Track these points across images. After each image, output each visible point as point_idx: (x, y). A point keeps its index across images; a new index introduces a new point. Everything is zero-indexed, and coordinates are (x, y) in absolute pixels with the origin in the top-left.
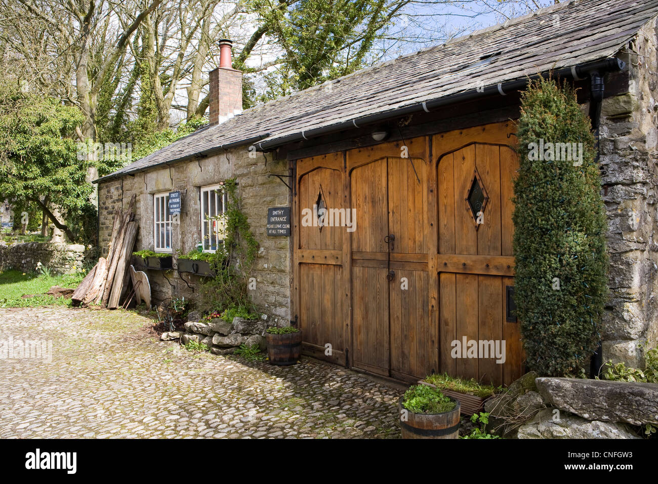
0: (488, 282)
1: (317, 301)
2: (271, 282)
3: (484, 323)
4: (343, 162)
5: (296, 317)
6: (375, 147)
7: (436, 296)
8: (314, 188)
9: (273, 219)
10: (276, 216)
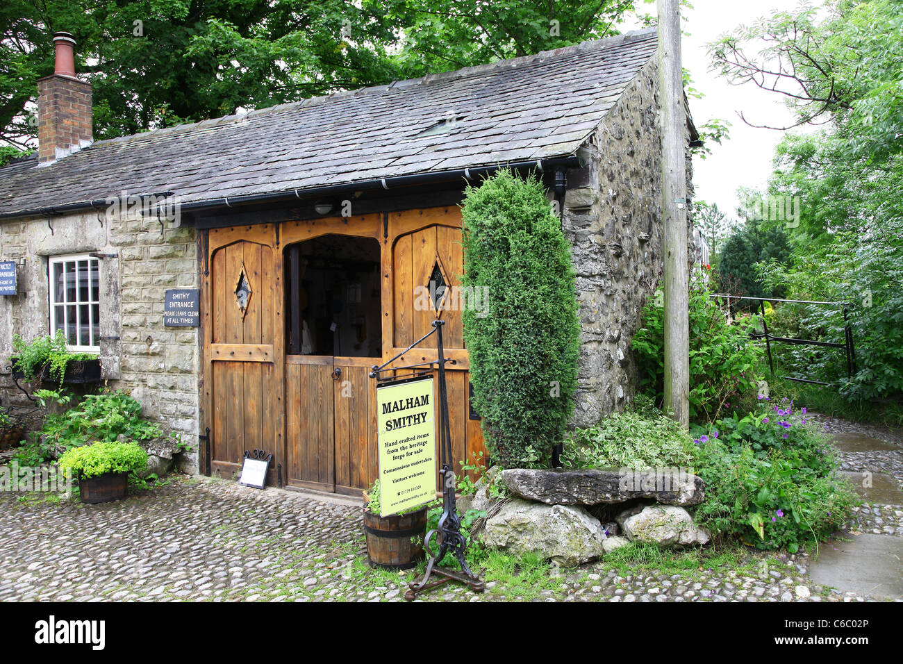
0: (449, 377)
1: (237, 408)
2: (170, 386)
4: (275, 235)
5: (208, 431)
6: (317, 221)
8: (234, 266)
9: (173, 305)
10: (177, 300)
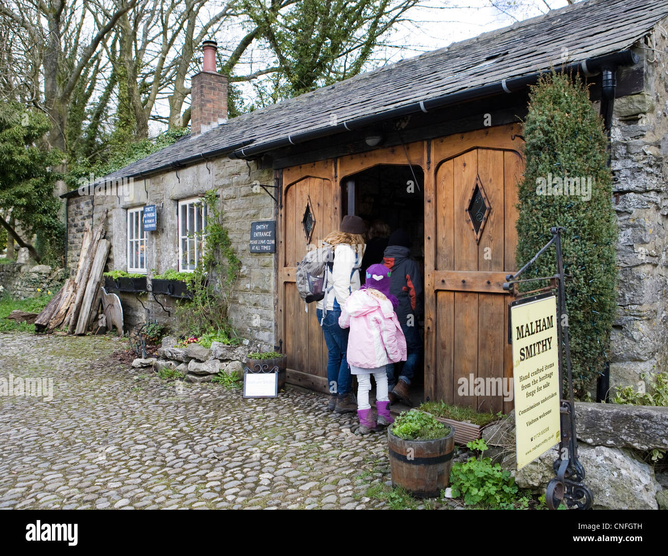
0: (489, 300)
1: (303, 323)
2: (253, 303)
3: (484, 346)
4: (334, 170)
5: (281, 342)
6: (369, 153)
7: (433, 317)
8: (302, 199)
9: (256, 234)
10: (259, 231)
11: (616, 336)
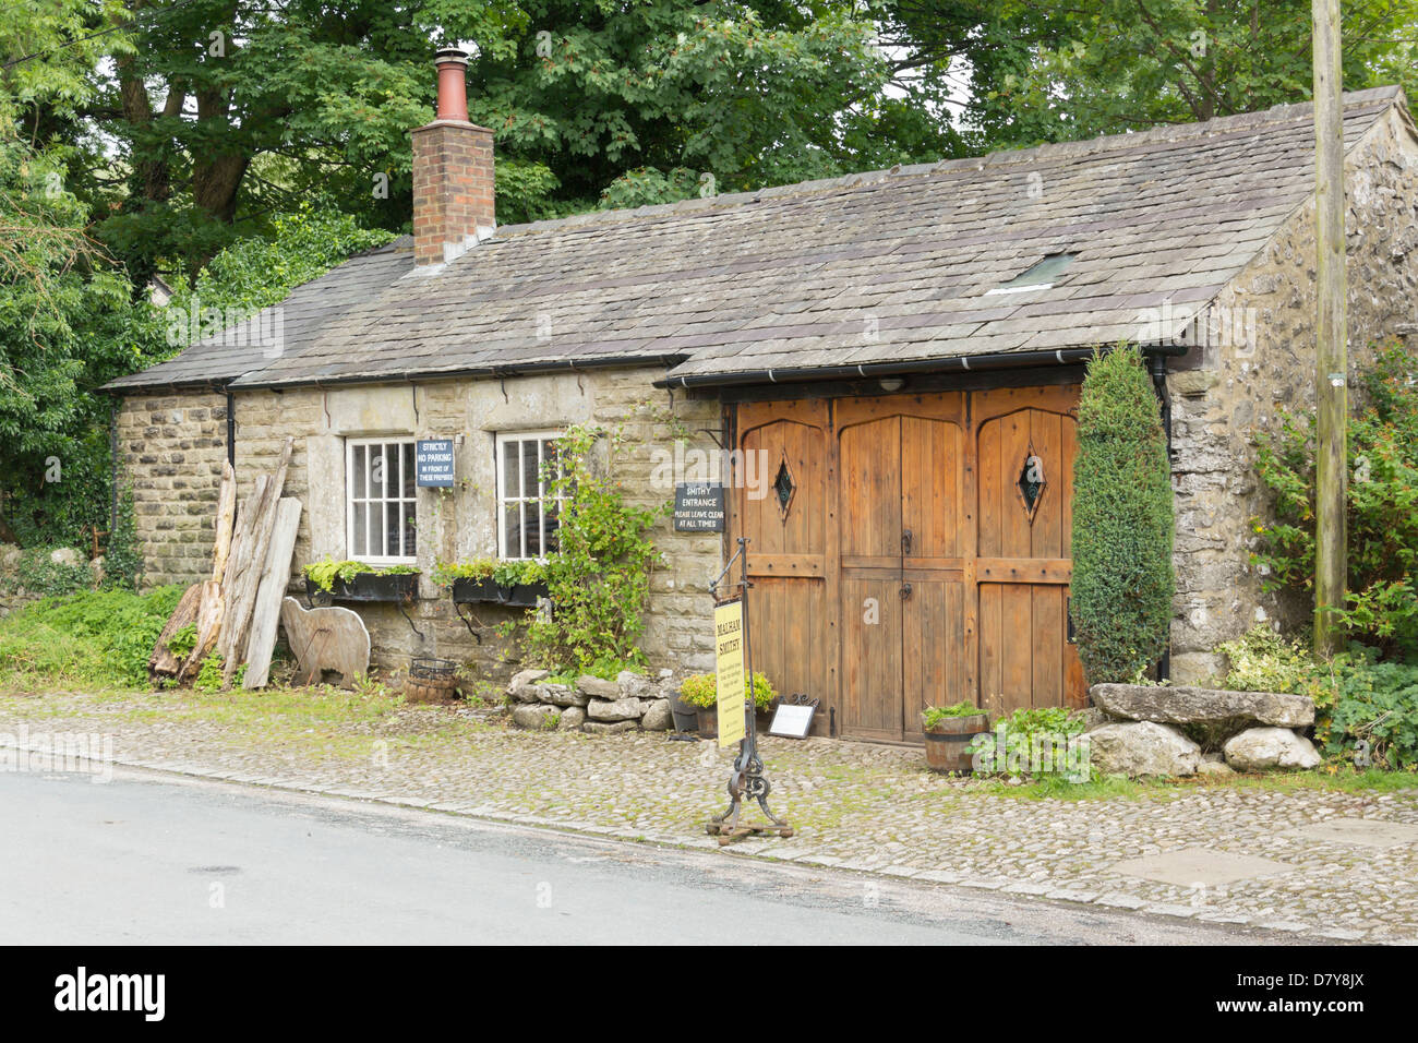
0: (1044, 593)
1: (775, 637)
3: (1039, 648)
4: (827, 415)
6: (881, 398)
7: (975, 616)
8: (773, 453)
9: (687, 502)
10: (694, 497)
11: (1176, 625)
